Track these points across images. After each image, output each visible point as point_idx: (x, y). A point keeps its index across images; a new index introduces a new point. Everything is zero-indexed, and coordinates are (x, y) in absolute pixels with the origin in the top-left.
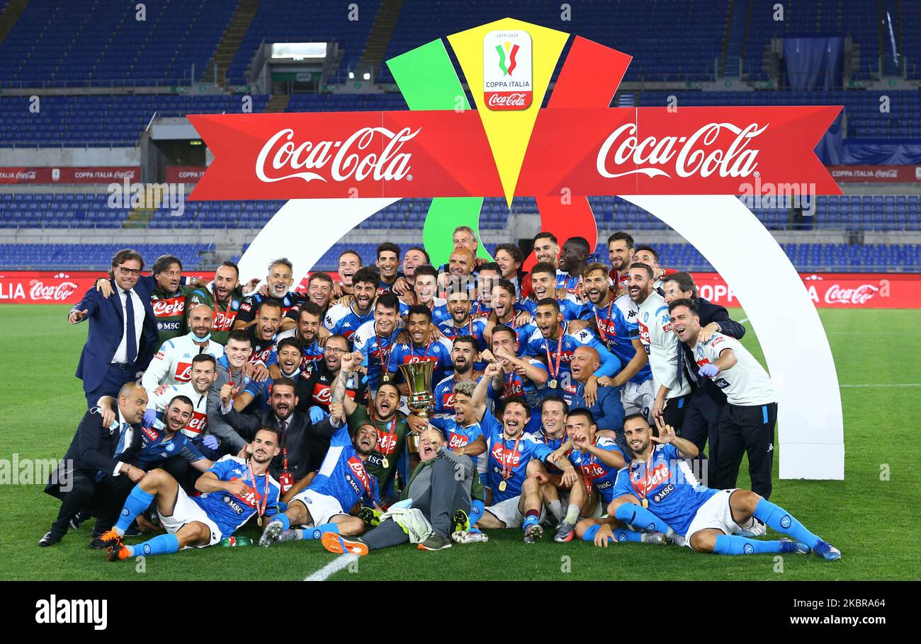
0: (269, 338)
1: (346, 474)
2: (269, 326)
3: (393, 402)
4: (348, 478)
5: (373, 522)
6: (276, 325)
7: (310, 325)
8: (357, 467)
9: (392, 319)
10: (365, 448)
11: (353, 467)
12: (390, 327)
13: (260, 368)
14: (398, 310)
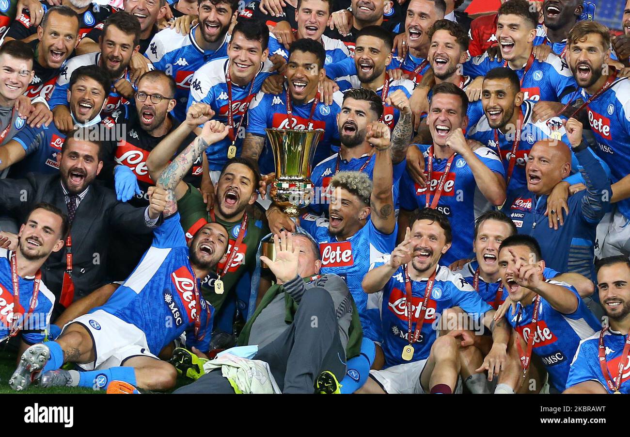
0: (58, 65)
1: (166, 292)
2: (60, 46)
3: (246, 191)
4: (168, 298)
5: (190, 372)
6: (70, 44)
7: (118, 47)
8: (186, 285)
9: (255, 58)
10: (206, 257)
11: (180, 283)
12: (250, 69)
13: (41, 107)
14: (265, 46)
